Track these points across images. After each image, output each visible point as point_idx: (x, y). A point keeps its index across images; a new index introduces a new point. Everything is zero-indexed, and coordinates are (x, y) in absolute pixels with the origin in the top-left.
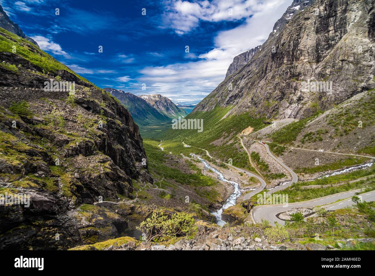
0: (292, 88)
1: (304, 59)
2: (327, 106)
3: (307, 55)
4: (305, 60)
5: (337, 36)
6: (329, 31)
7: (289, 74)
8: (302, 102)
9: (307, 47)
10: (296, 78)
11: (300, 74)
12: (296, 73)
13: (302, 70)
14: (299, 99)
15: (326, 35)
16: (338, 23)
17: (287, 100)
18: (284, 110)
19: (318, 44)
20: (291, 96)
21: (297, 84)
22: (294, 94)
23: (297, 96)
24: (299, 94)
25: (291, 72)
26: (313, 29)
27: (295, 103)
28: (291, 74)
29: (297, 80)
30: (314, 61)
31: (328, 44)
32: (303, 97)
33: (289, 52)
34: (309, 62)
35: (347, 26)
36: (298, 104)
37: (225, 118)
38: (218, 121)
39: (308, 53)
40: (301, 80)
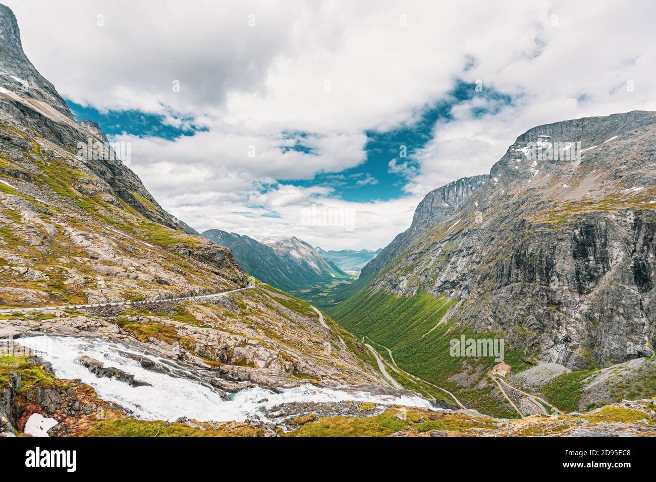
0: (553, 321)
1: (563, 286)
2: (603, 360)
3: (566, 281)
4: (565, 288)
5: (600, 268)
6: (589, 261)
7: (546, 298)
8: (570, 345)
9: (566, 272)
10: (557, 306)
11: (560, 303)
12: (555, 300)
13: (563, 298)
14: (567, 340)
15: (586, 263)
16: (598, 255)
17: (550, 336)
18: (548, 349)
19: (578, 273)
20: (555, 331)
21: (559, 316)
22: (558, 330)
23: (563, 335)
24: (565, 332)
25: (548, 296)
26: (569, 253)
27: (561, 343)
28: (548, 299)
29: (558, 310)
30: (576, 290)
31: (591, 275)
32: (570, 339)
34: (570, 291)
35: (610, 262)
36: (565, 346)
37: (446, 323)
38: (436, 327)
39: (567, 279)
40: (562, 312)
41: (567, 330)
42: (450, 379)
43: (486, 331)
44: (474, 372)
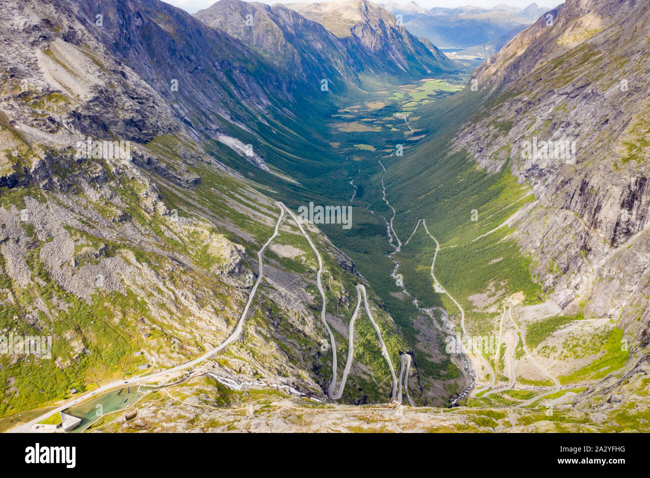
0: (577, 265)
1: (600, 233)
3: (605, 229)
4: (601, 236)
7: (583, 240)
8: (577, 292)
9: (608, 220)
10: (587, 252)
11: (591, 250)
12: (588, 245)
13: (594, 246)
14: (576, 287)
17: (567, 280)
18: (560, 290)
20: (573, 276)
21: (583, 262)
22: (576, 276)
23: (576, 281)
24: (579, 279)
25: (586, 239)
27: (571, 288)
30: (609, 241)
32: (579, 287)
33: (591, 208)
34: (604, 240)
36: (572, 292)
37: (509, 226)
38: (497, 229)
39: (607, 227)
40: (588, 259)
41: (582, 278)
42: (470, 298)
43: (528, 255)
44: (494, 295)
